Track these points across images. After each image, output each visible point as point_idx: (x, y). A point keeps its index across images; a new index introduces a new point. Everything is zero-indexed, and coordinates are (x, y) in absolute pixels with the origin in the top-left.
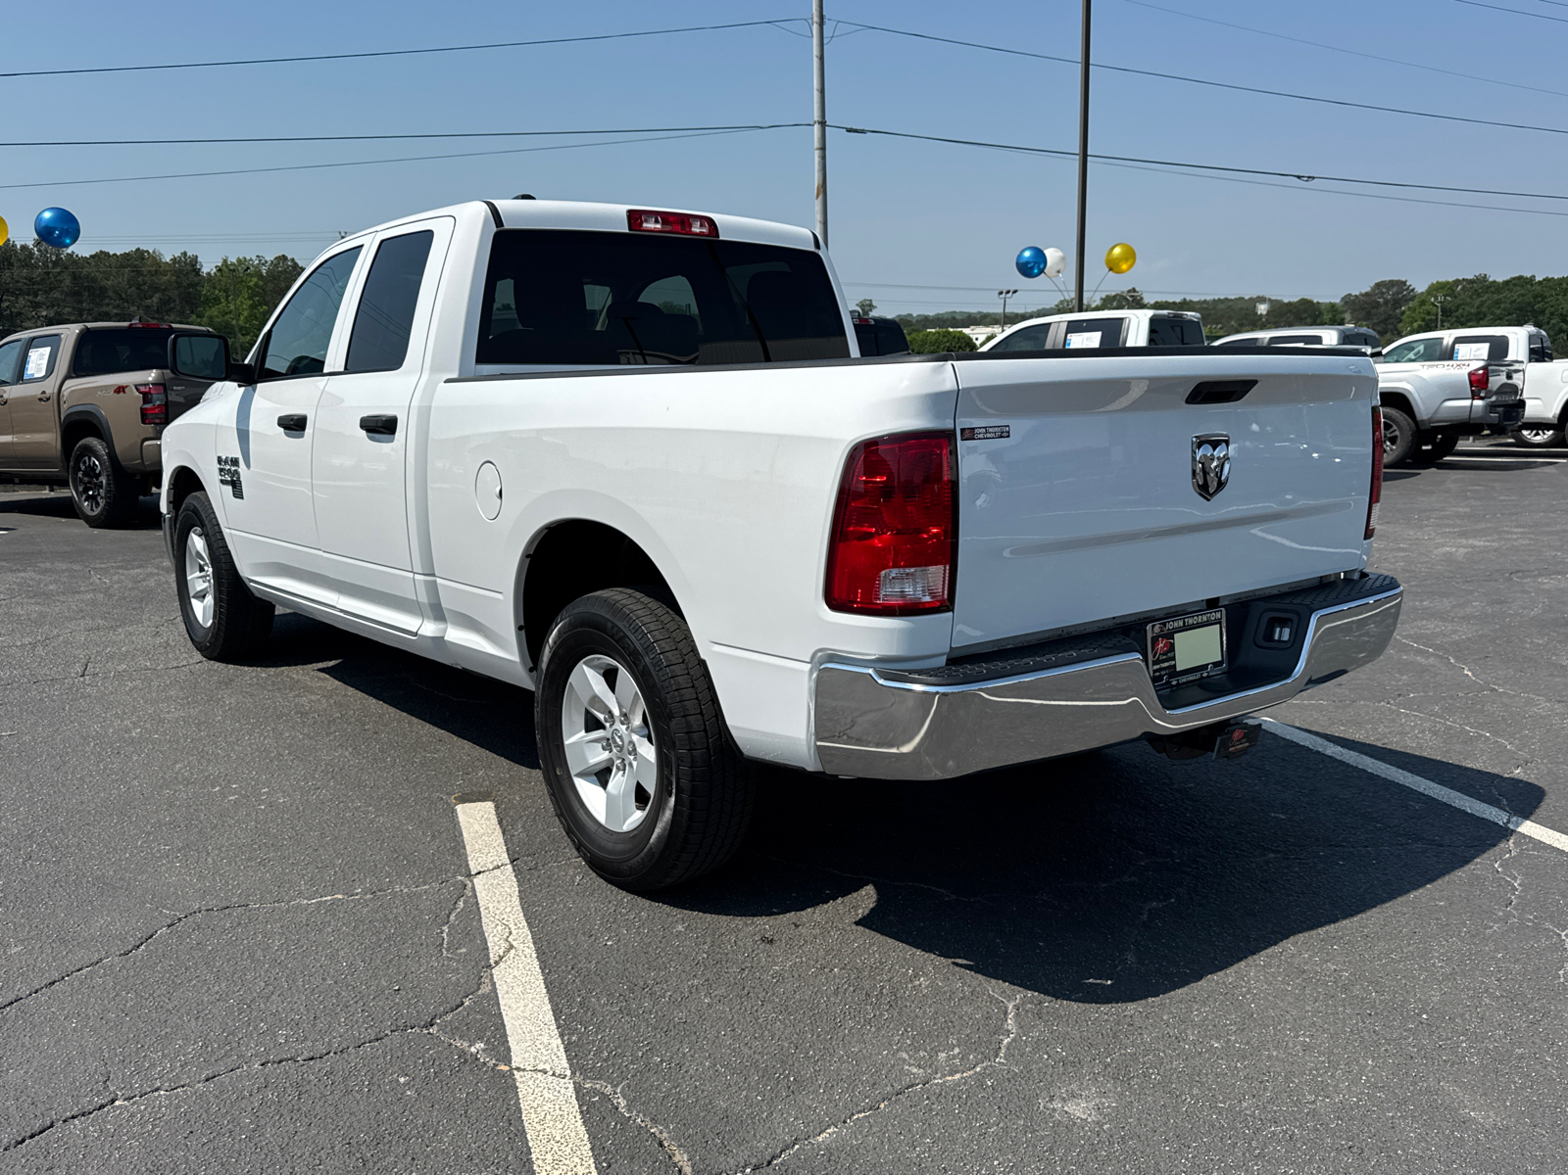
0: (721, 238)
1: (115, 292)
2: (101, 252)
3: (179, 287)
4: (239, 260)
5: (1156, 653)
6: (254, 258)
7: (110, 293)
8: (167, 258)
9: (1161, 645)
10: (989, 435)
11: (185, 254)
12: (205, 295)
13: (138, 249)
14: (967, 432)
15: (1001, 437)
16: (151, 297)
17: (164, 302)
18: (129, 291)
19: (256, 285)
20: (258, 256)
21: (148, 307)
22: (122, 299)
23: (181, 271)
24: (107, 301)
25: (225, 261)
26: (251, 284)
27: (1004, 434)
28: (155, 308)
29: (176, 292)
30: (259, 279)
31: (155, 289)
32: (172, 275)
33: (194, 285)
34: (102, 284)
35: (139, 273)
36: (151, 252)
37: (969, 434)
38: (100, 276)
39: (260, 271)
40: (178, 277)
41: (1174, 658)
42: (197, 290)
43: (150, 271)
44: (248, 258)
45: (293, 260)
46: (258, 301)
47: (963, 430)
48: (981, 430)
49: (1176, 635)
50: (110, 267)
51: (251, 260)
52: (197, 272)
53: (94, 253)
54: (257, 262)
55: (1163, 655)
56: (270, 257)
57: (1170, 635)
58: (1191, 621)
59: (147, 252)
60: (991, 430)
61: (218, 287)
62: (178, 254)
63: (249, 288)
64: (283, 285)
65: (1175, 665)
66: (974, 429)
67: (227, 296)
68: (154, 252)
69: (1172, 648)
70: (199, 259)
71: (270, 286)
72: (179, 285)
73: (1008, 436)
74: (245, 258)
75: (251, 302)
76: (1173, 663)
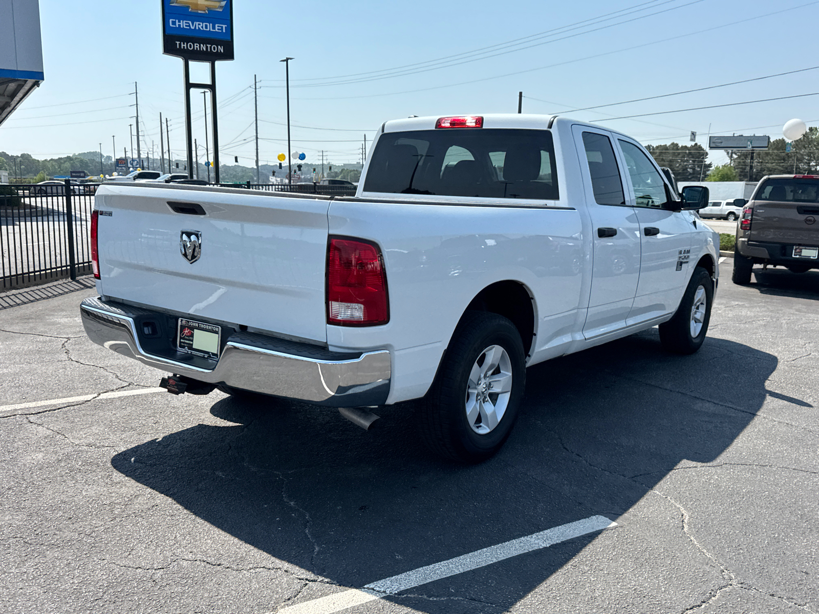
5: (183, 334)
9: (186, 331)
10: (106, 215)
41: (192, 341)
48: (104, 212)
49: (195, 330)
55: (187, 336)
57: (192, 328)
58: (202, 326)
60: (107, 212)
65: (192, 344)
69: (192, 335)
76: (192, 343)
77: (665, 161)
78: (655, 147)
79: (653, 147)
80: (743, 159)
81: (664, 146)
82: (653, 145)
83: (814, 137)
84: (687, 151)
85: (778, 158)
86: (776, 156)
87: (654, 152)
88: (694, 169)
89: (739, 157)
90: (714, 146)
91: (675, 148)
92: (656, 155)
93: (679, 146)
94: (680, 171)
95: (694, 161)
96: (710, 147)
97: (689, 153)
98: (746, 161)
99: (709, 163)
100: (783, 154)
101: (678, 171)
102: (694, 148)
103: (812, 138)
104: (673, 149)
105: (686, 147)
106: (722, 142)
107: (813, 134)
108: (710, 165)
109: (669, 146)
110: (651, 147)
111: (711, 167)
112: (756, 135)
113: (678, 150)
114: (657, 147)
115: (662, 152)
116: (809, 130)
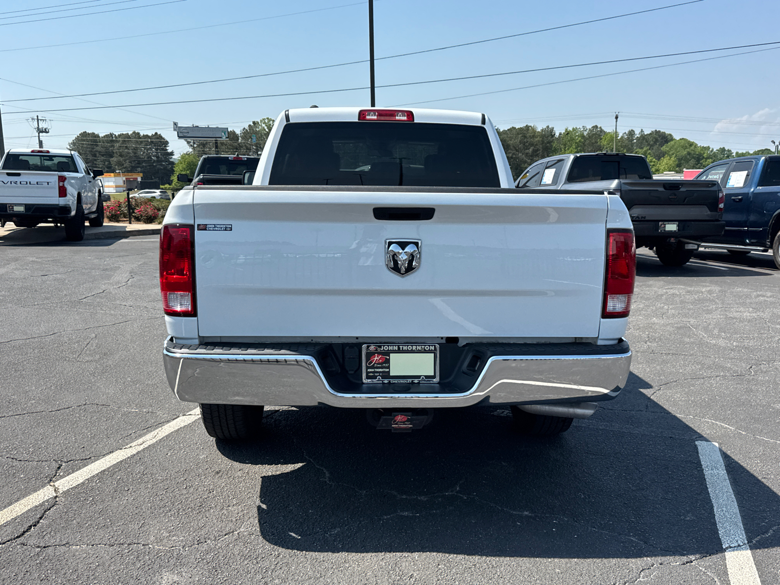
0: (415, 122)
1: (514, 147)
2: (513, 127)
3: (543, 143)
4: (573, 129)
5: (372, 362)
6: (581, 127)
7: (512, 147)
8: (539, 129)
9: (376, 358)
10: (216, 229)
11: (548, 127)
12: (555, 147)
13: (527, 125)
14: (202, 226)
15: (225, 230)
16: (529, 149)
17: (535, 151)
18: (520, 146)
19: (580, 141)
20: (583, 126)
21: (527, 153)
22: (516, 150)
23: (545, 135)
24: (510, 151)
25: (566, 129)
26: (578, 141)
27: (228, 228)
28: (531, 154)
29: (541, 146)
30: (582, 138)
31: (532, 145)
32: (540, 137)
33: (549, 142)
34: (509, 143)
35: (525, 137)
36: (532, 126)
37: (203, 228)
38: (508, 139)
39: (583, 133)
40: (543, 138)
41: (389, 367)
42: (551, 145)
43: (530, 136)
44: (578, 127)
45: (600, 128)
46: (580, 149)
47: (199, 225)
48: (211, 226)
49: (391, 355)
50: (513, 134)
51: (580, 128)
52: (553, 136)
53: (509, 128)
54: (582, 129)
55: (379, 364)
56: (589, 127)
57: (385, 354)
58: (405, 348)
59: (531, 126)
60: (218, 226)
61: (561, 143)
62: (545, 127)
63: (576, 143)
64: (594, 141)
65: (389, 372)
66: (206, 225)
67: (565, 148)
68: (534, 126)
69: (387, 361)
70: (554, 129)
71: (587, 142)
72: (543, 142)
73: (231, 230)
74: (576, 128)
75: (576, 150)
76: (388, 370)
77: (129, 150)
78: (117, 135)
79: (115, 135)
80: (201, 148)
81: (125, 134)
82: (115, 133)
83: (258, 130)
84: (149, 140)
85: (231, 147)
86: (230, 145)
87: (117, 140)
88: (158, 157)
89: (198, 146)
90: (183, 136)
91: (136, 136)
92: (120, 143)
93: (140, 135)
94: (145, 159)
95: (156, 149)
96: (178, 136)
97: (151, 141)
98: (205, 149)
99: (171, 151)
100: (236, 144)
101: (143, 158)
102: (154, 137)
103: (256, 130)
104: (135, 138)
105: (147, 135)
106: (188, 133)
107: (257, 127)
108: (172, 154)
109: (131, 134)
110: (114, 136)
111: (173, 155)
112: (210, 126)
113: (141, 138)
114: (120, 136)
115: (125, 141)
116: (253, 123)
